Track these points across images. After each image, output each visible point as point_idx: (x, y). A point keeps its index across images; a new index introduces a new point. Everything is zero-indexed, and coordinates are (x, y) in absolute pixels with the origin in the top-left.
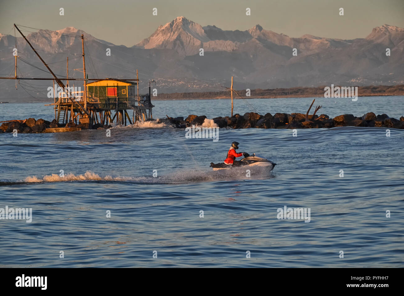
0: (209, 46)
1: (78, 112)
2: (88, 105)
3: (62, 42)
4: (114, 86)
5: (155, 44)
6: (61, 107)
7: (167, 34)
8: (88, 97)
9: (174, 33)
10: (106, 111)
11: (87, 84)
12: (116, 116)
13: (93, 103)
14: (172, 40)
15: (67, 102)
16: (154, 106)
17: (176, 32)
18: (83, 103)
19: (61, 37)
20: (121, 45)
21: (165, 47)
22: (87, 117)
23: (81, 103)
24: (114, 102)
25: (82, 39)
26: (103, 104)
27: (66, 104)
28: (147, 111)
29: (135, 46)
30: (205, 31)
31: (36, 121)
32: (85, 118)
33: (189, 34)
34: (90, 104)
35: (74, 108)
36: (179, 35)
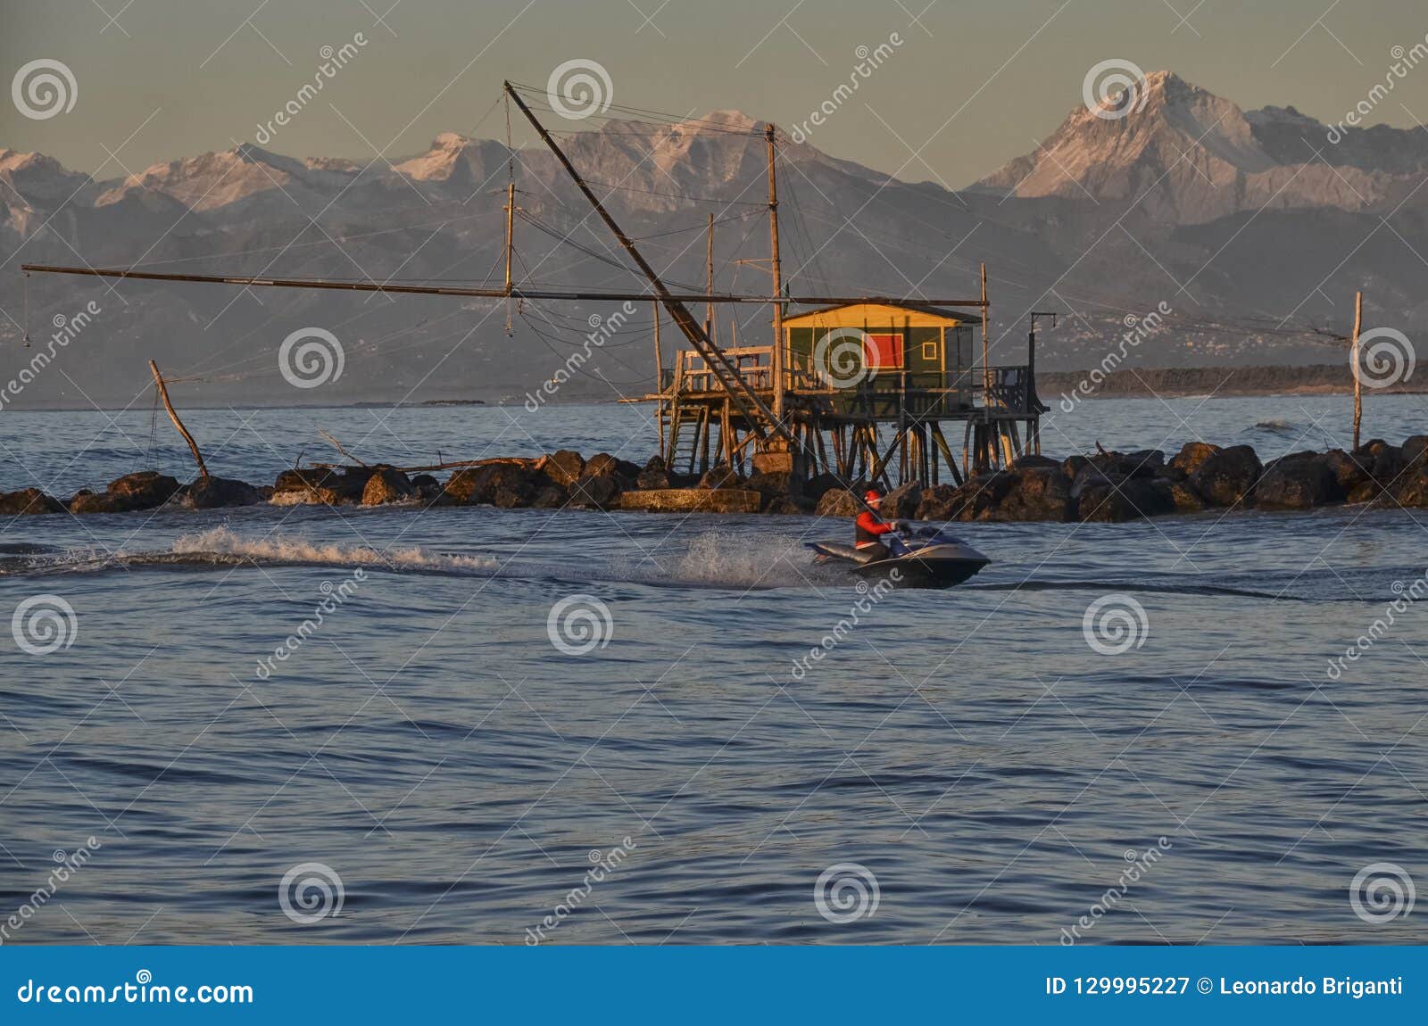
0: (1271, 188)
1: (748, 430)
2: (788, 401)
3: (692, 171)
4: (893, 330)
5: (1058, 178)
6: (683, 407)
7: (1105, 140)
8: (787, 371)
9: (1132, 134)
10: (860, 425)
11: (786, 320)
12: (899, 447)
13: (806, 392)
14: (1124, 163)
15: (705, 389)
16: (1048, 409)
17: (1140, 134)
18: (769, 393)
19: (691, 149)
20: (925, 183)
21: (1097, 189)
22: (783, 446)
23: (763, 393)
24: (893, 391)
25: (768, 144)
26: (849, 399)
27: (702, 396)
28: (1022, 426)
29: (978, 186)
30: (1255, 130)
31: (584, 463)
32: (778, 451)
33: (1189, 139)
34: (797, 397)
35: (735, 413)
36: (1152, 143)
